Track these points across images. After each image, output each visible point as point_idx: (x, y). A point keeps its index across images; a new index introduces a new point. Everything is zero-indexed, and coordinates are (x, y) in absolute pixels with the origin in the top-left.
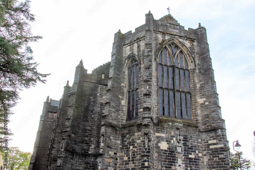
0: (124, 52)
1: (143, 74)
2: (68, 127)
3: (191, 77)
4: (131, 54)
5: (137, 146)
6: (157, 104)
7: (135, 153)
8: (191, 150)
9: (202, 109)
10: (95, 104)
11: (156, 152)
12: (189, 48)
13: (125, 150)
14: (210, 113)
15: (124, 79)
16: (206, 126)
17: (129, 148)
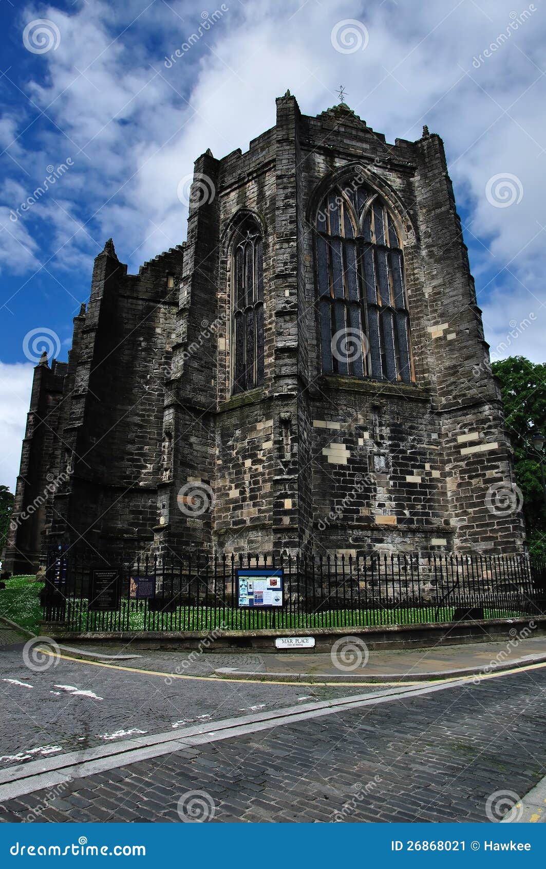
0: (221, 209)
1: (273, 261)
2: (78, 419)
3: (407, 270)
4: (240, 210)
5: (265, 458)
6: (315, 342)
7: (260, 478)
8: (412, 463)
9: (439, 352)
10: (152, 356)
11: (316, 472)
12: (399, 190)
13: (231, 470)
14: (461, 361)
15: (224, 281)
16: (451, 397)
17: (243, 464)
